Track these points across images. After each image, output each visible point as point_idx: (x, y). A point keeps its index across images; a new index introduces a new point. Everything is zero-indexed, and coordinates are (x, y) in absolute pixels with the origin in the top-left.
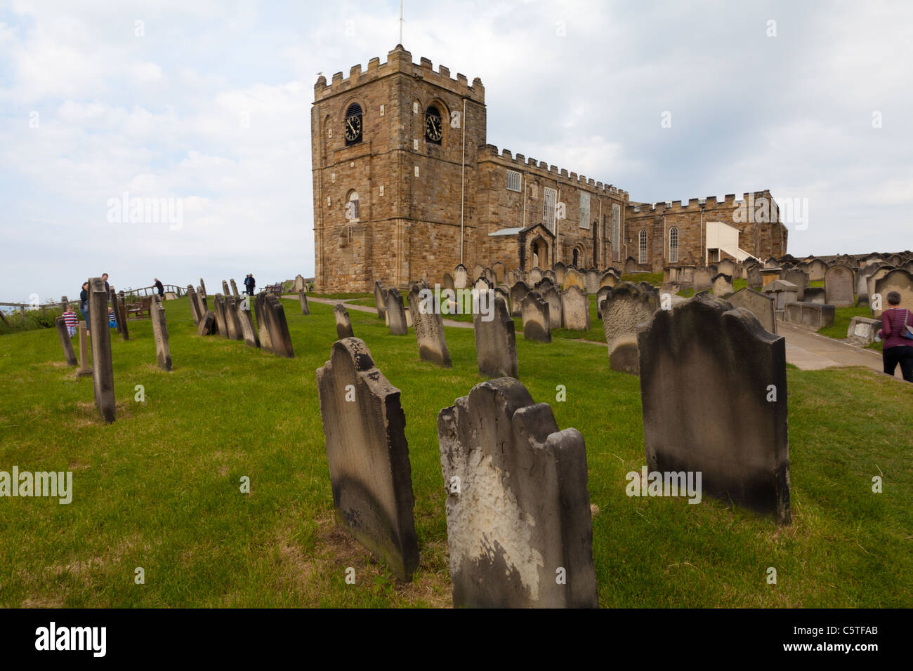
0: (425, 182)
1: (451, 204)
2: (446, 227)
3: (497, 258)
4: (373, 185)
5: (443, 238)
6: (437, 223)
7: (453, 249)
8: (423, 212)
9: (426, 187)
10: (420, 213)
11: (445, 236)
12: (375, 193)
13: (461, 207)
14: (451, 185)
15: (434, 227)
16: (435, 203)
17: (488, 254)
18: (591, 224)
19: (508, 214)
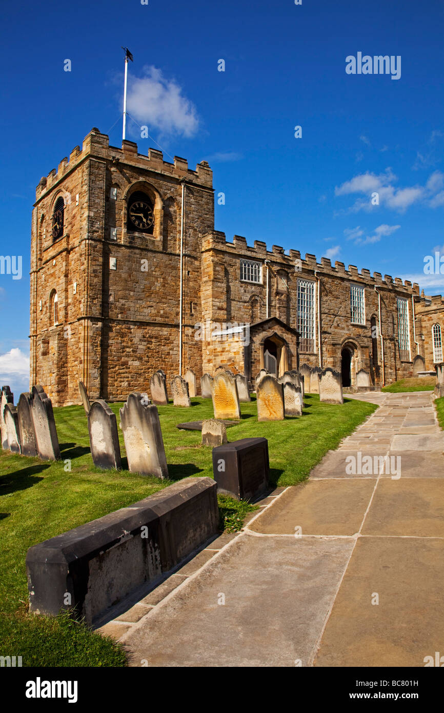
0: (124, 276)
1: (163, 300)
2: (156, 328)
3: (222, 361)
4: (68, 282)
5: (153, 340)
6: (142, 324)
7: (168, 354)
8: (123, 310)
9: (126, 281)
10: (117, 311)
11: (156, 338)
12: (70, 292)
13: (179, 304)
14: (164, 278)
15: (139, 328)
16: (140, 300)
17: (212, 357)
18: (367, 320)
19: (242, 310)
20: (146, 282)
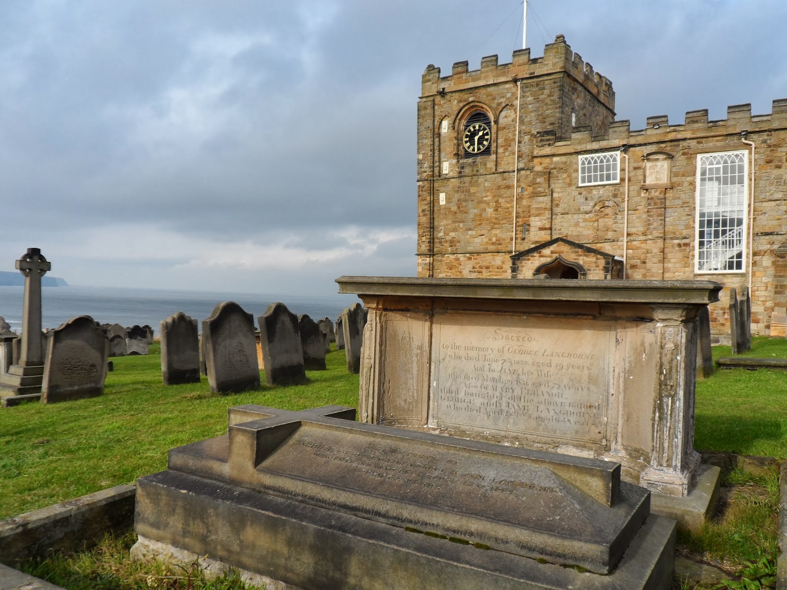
0: (454, 208)
1: (496, 226)
2: (489, 257)
5: (484, 270)
6: (473, 253)
8: (453, 243)
9: (455, 213)
10: (448, 244)
11: (487, 268)
13: (513, 228)
14: (497, 202)
15: (469, 259)
16: (470, 230)
20: (476, 211)
